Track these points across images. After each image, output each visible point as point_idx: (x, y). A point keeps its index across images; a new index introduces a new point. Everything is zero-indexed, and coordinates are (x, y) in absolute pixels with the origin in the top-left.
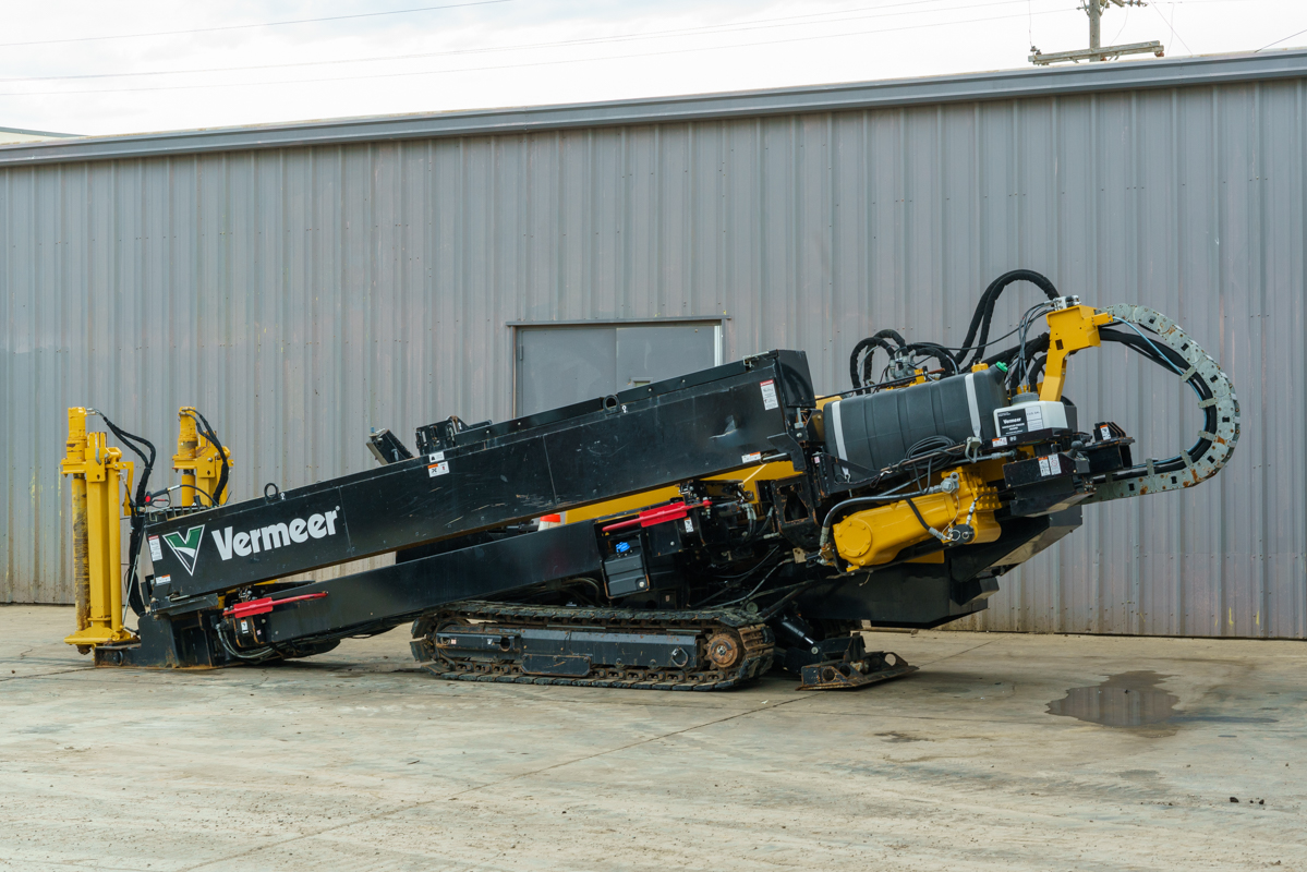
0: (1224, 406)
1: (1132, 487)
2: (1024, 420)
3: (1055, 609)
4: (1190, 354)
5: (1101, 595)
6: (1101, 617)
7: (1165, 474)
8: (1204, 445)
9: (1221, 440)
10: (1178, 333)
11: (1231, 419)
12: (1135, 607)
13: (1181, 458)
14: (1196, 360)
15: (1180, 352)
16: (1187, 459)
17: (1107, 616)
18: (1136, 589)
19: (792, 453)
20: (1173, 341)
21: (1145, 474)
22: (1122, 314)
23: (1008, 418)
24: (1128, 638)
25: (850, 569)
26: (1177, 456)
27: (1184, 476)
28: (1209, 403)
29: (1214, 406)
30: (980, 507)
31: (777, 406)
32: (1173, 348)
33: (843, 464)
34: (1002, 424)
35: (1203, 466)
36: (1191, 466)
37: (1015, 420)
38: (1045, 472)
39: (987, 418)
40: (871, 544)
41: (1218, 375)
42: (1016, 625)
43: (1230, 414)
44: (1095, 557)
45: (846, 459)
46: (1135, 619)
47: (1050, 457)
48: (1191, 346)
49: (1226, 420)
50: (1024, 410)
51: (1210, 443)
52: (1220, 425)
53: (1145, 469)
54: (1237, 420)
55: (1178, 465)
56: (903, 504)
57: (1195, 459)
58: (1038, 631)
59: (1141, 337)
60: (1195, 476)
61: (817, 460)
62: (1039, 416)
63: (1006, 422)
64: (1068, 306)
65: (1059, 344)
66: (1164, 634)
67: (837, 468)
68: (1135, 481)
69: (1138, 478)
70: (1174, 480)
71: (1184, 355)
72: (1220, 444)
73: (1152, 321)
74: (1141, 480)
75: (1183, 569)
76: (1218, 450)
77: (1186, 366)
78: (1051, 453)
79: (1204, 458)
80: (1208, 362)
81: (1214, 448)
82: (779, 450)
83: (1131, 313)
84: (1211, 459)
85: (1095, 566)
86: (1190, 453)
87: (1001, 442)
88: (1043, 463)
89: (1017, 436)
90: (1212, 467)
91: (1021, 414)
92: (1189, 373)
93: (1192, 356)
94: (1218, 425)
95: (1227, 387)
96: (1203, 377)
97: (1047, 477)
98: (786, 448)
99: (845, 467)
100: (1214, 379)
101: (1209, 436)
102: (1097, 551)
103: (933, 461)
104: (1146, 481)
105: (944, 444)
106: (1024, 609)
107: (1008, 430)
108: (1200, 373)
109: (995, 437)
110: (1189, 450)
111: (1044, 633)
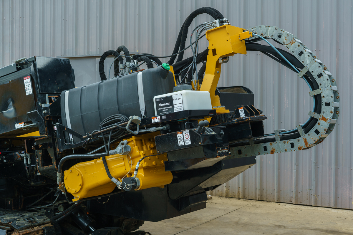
0: (326, 94)
1: (265, 149)
2: (172, 104)
3: (275, 191)
4: (304, 58)
5: (297, 185)
6: (297, 196)
7: (286, 141)
8: (313, 122)
9: (324, 119)
10: (296, 44)
11: (331, 104)
12: (313, 192)
13: (297, 131)
14: (308, 63)
15: (297, 57)
16: (301, 131)
17: (299, 196)
18: (313, 183)
19: (39, 123)
20: (293, 49)
21: (273, 140)
22: (261, 32)
23: (161, 102)
24: (309, 207)
25: (74, 200)
26: (295, 128)
27: (299, 142)
28: (316, 92)
29: (320, 94)
30: (145, 165)
31: (32, 93)
32: (294, 54)
33: (70, 131)
34: (158, 107)
35: (312, 137)
36: (304, 136)
37: (166, 104)
38: (181, 143)
39: (149, 102)
40: (82, 186)
41: (323, 73)
42: (258, 197)
43: (331, 100)
44: (294, 167)
45: (71, 128)
46: (313, 198)
47: (184, 132)
48: (305, 52)
49: (328, 104)
50: (171, 97)
51: (317, 120)
52: (324, 108)
53: (274, 137)
54: (337, 104)
55: (295, 135)
56: (100, 161)
57: (306, 132)
58: (267, 200)
59: (271, 47)
60: (306, 143)
61: (56, 128)
62: (180, 101)
63: (160, 105)
64: (220, 25)
65: (214, 52)
66: (327, 206)
67: (66, 133)
68: (267, 145)
69: (269, 143)
70: (292, 145)
71: (300, 59)
72: (323, 121)
73: (280, 36)
74: (271, 144)
75: (336, 175)
76: (322, 126)
77: (302, 67)
78: (185, 129)
79: (312, 131)
80: (317, 64)
81: (319, 124)
82: (33, 121)
83: (267, 31)
84: (317, 132)
85: (294, 171)
86: (303, 127)
87: (156, 120)
88: (180, 136)
89: (167, 115)
90: (317, 137)
91: (170, 100)
92: (304, 72)
93: (306, 60)
94: (322, 108)
95: (329, 81)
96: (313, 74)
97: (182, 146)
98: (36, 120)
99: (71, 133)
100: (320, 75)
101: (316, 116)
102: (295, 164)
103: (113, 132)
104: (274, 145)
105: (120, 120)
106: (261, 190)
107: (161, 111)
108: (310, 71)
109: (154, 116)
110: (303, 125)
111: (270, 202)
